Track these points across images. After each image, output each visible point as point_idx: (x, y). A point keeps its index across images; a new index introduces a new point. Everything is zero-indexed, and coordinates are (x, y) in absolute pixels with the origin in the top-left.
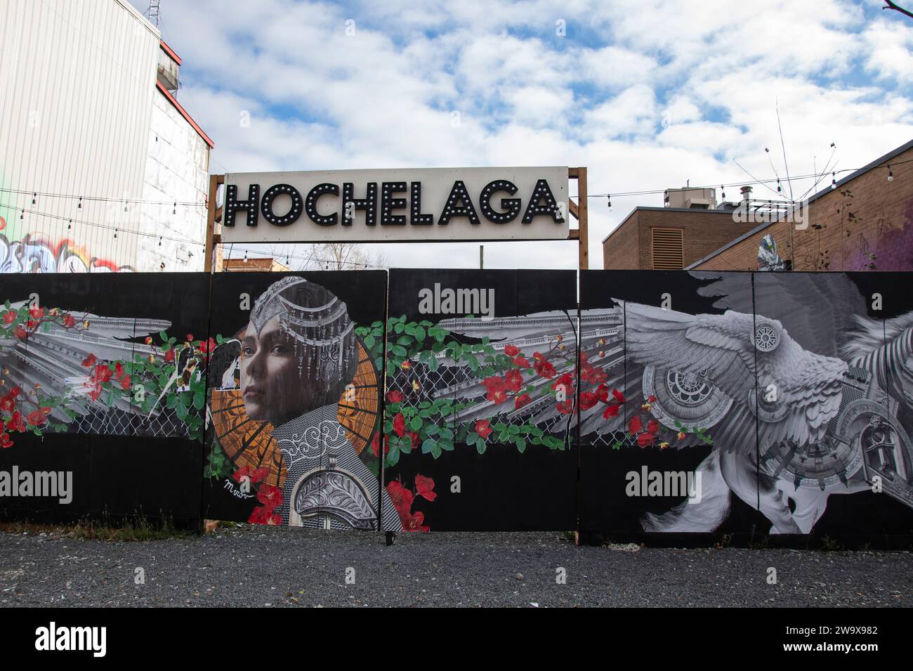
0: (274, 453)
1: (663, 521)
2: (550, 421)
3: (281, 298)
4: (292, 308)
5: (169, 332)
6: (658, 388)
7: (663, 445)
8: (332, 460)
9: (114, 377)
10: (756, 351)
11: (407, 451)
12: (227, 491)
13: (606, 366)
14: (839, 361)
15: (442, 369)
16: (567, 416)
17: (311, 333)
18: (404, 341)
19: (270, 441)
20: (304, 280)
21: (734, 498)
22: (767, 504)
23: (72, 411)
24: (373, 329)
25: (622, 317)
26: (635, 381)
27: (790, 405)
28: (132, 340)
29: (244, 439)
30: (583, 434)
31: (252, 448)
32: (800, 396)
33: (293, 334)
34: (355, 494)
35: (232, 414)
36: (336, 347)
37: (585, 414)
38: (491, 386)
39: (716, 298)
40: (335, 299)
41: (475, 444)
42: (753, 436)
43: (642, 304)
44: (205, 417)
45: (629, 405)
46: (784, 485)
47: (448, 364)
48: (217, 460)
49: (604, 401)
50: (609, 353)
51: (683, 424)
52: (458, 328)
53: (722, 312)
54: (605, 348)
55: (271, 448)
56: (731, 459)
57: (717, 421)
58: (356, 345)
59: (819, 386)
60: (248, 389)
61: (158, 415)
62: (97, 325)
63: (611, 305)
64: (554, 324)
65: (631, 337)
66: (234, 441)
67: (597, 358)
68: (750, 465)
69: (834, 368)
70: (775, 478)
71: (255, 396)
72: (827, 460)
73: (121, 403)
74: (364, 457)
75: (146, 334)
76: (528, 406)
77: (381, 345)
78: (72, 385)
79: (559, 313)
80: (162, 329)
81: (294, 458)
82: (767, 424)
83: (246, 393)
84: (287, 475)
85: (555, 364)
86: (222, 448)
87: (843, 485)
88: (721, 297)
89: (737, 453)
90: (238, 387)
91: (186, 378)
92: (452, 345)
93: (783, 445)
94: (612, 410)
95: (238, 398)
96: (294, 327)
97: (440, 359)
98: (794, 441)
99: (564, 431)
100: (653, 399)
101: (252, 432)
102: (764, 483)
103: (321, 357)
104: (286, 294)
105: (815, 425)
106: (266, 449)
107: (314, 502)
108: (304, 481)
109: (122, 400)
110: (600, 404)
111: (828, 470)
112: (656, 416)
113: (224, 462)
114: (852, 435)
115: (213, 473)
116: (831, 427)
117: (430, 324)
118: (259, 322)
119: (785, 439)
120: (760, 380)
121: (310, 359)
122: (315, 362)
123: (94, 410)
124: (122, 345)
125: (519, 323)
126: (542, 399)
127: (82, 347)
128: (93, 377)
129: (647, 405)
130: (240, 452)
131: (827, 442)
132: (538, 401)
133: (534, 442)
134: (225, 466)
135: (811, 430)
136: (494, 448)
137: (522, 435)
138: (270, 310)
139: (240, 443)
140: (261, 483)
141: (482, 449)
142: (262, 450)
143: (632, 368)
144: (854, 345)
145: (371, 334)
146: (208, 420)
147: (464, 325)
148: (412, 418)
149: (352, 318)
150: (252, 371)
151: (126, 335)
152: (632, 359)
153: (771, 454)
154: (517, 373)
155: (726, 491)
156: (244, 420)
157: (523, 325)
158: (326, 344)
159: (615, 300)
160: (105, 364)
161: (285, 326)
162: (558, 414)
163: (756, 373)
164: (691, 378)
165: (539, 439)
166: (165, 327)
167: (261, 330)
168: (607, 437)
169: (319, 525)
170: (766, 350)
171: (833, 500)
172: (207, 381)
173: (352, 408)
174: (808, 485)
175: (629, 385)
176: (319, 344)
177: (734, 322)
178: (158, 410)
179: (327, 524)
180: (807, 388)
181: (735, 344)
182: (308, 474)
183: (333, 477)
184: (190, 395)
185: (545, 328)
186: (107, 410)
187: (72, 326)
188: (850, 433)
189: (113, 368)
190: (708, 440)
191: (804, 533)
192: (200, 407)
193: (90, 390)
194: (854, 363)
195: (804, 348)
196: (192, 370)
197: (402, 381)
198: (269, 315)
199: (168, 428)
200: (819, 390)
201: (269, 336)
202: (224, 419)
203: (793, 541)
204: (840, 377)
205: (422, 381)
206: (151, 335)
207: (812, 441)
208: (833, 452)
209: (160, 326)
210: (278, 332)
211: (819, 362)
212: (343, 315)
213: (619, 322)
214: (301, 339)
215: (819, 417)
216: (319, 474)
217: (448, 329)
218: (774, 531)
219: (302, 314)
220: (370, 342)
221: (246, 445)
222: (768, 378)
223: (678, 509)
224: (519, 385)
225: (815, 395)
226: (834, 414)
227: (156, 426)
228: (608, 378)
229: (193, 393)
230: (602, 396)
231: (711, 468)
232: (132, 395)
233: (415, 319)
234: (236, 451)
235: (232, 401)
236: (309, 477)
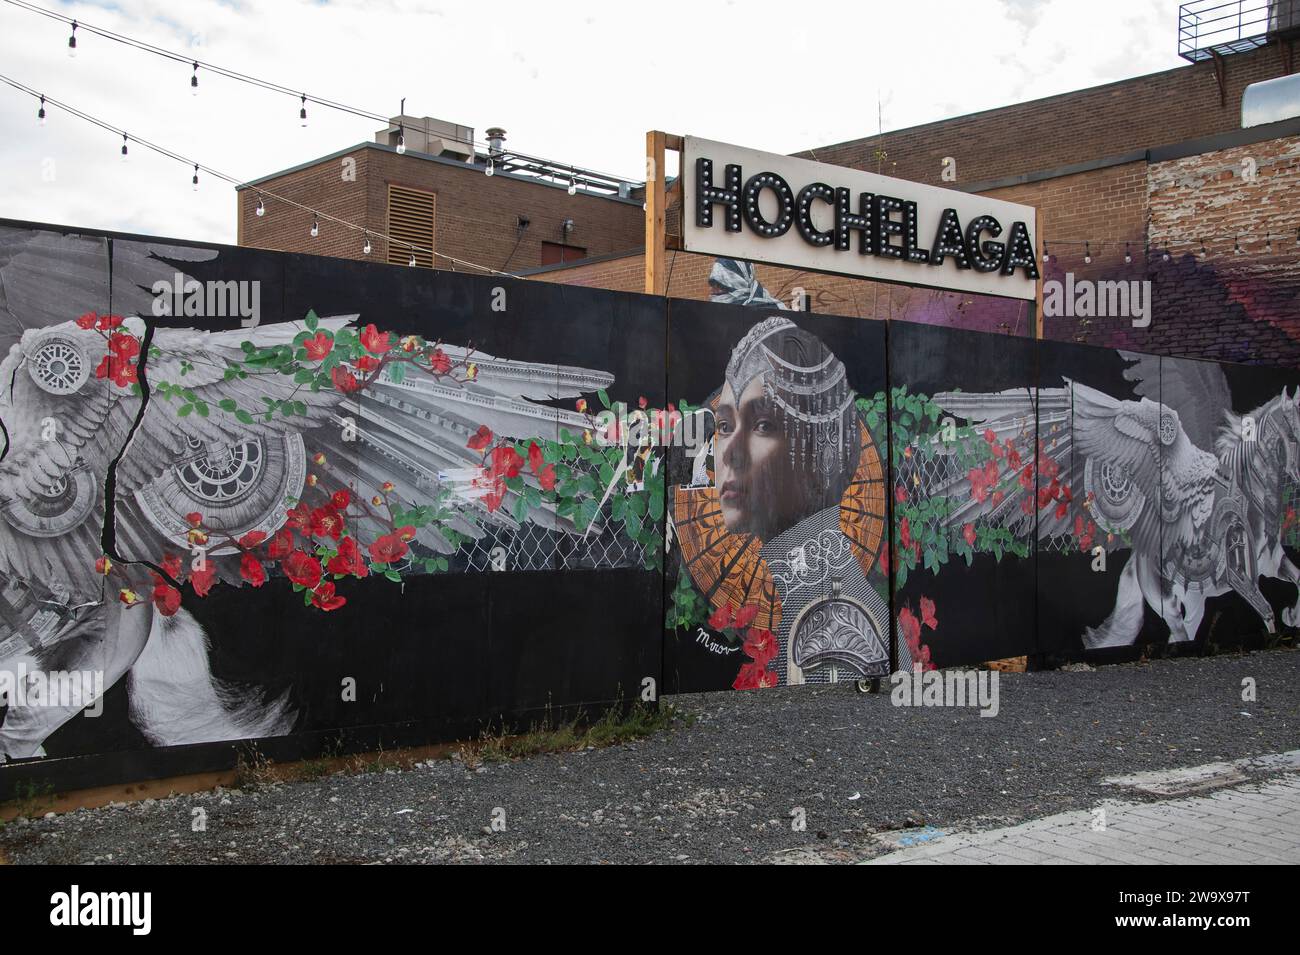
0: (763, 581)
1: (1096, 635)
2: (1017, 523)
3: (765, 349)
4: (779, 366)
5: (615, 394)
6: (1095, 484)
8: (836, 585)
9: (526, 468)
10: (1161, 444)
11: (913, 568)
12: (701, 645)
13: (1059, 457)
14: (1213, 456)
15: (936, 458)
16: (1028, 518)
17: (805, 404)
18: (905, 420)
19: (758, 563)
20: (793, 325)
21: (1146, 606)
22: (1167, 610)
23: (455, 532)
24: (875, 402)
25: (1069, 399)
26: (1079, 476)
27: (1182, 503)
28: (554, 403)
29: (723, 562)
30: (1040, 538)
31: (735, 576)
32: (1188, 494)
33: (782, 403)
34: (863, 631)
35: (705, 525)
36: (834, 424)
37: (1041, 514)
38: (975, 481)
39: (1136, 383)
40: (831, 357)
41: (964, 555)
42: (1158, 537)
43: (1086, 385)
44: (664, 533)
45: (1074, 503)
46: (1178, 589)
47: (941, 452)
48: (684, 598)
49: (1056, 498)
50: (1060, 441)
51: (1112, 524)
52: (949, 405)
53: (1138, 398)
54: (1057, 435)
55: (760, 574)
56: (1143, 560)
57: (1134, 521)
58: (857, 424)
59: (1200, 483)
60: (726, 487)
61: (600, 532)
62: (491, 374)
63: (1063, 385)
64: (1020, 404)
65: (1077, 423)
66: (709, 568)
67: (1050, 448)
68: (1156, 569)
69: (1210, 464)
70: (1172, 582)
71: (736, 497)
72: (1204, 561)
73: (542, 515)
74: (871, 579)
75: (576, 394)
76: (1002, 505)
77: (885, 425)
78: (453, 483)
79: (1023, 391)
80: (601, 388)
81: (791, 586)
82: (1168, 523)
83: (722, 492)
84: (781, 611)
85: (1021, 453)
86: (692, 580)
87: (1214, 587)
88: (1139, 381)
89: (1147, 556)
90: (711, 484)
91: (638, 471)
93: (1177, 546)
94: (1062, 510)
95: (713, 500)
96: (782, 394)
97: (934, 445)
98: (1184, 542)
99: (1026, 535)
100: (1092, 496)
101: (733, 552)
102: (1165, 588)
103: (818, 439)
104: (771, 342)
105: (1197, 524)
106: (753, 576)
107: (816, 647)
108: (804, 619)
109: (542, 508)
110: (1053, 502)
111: (1205, 572)
112: (1094, 517)
113: (695, 601)
114: (1220, 536)
115: (679, 620)
116: (1206, 526)
117: (925, 398)
118: (738, 382)
119: (1179, 540)
120: (1163, 477)
121: (804, 441)
122: (810, 446)
123: (493, 529)
124: (539, 412)
125: (995, 401)
126: (1012, 497)
127: (466, 413)
128: (488, 469)
129: (1088, 503)
130: (718, 583)
131: (1204, 542)
132: (1009, 499)
133: (1007, 549)
134: (696, 607)
135: (1195, 530)
136: (977, 558)
137: (998, 541)
138: (752, 365)
139: (717, 570)
140: (748, 628)
141: (969, 559)
142: (748, 578)
143: (1077, 460)
144: (1222, 440)
145: (874, 408)
146: (669, 536)
147: (953, 401)
148: (915, 522)
149: (852, 385)
150: (729, 458)
151: (542, 394)
152: (1077, 449)
153: (1170, 556)
154: (994, 465)
155: (1140, 598)
156: (722, 534)
157: (1001, 405)
158: (823, 421)
159: (1065, 379)
160: (509, 445)
161: (771, 391)
162: (1023, 514)
163: (1161, 468)
164: (1118, 471)
165: (1011, 545)
166: (605, 383)
167: (740, 395)
168: (1058, 540)
169: (824, 677)
170: (1167, 443)
171: (1211, 603)
172: (666, 474)
173: (856, 511)
174: (1193, 588)
175: (1074, 480)
176: (814, 420)
177: (1147, 410)
178: (600, 523)
179: (834, 676)
180: (1193, 485)
181: (1146, 436)
182: (808, 607)
183: (838, 608)
184: (644, 496)
185: (1014, 409)
186: (517, 528)
187: (446, 371)
188: (1219, 533)
189: (523, 452)
190: (1128, 543)
191: (1190, 639)
192: (657, 517)
193: (484, 492)
194: (1222, 460)
195: (1193, 442)
196: (646, 456)
197: (906, 474)
198: (750, 373)
199: (613, 555)
200: (1201, 487)
201: (752, 406)
202: (695, 535)
203: (1185, 649)
204: (1214, 474)
205: (921, 473)
206: (585, 396)
207: (1195, 542)
208: (1208, 553)
209: (597, 380)
210: (762, 399)
211: (1201, 457)
212: (841, 381)
213: (1067, 405)
214: (791, 411)
215: (1200, 516)
216: (821, 606)
217: (940, 406)
218: (1173, 639)
219: (793, 375)
220: (873, 419)
221: (725, 571)
222: (1169, 473)
223: (1108, 621)
224: (995, 479)
225: (1198, 493)
226: (1209, 513)
227: (596, 552)
228: (1059, 472)
229: (649, 495)
230: (1053, 494)
231: (1130, 573)
232: (558, 500)
233: (913, 391)
234: (712, 582)
235: (704, 505)
236: (810, 613)
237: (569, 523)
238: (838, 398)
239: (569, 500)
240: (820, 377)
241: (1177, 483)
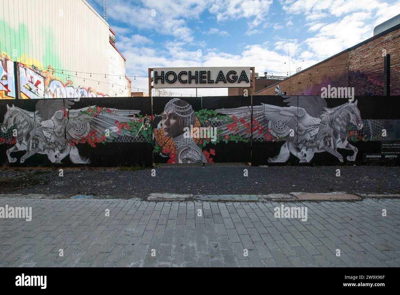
0: (173, 145)
1: (272, 159)
2: (244, 135)
3: (173, 104)
4: (176, 107)
5: (140, 114)
6: (272, 126)
7: (273, 141)
8: (190, 146)
9: (125, 126)
10: (298, 116)
11: (208, 143)
12: (160, 156)
13: (259, 121)
14: (319, 119)
15: (216, 122)
16: (248, 134)
17: (182, 113)
18: (206, 115)
19: (172, 142)
20: (179, 99)
21: (291, 153)
22: (299, 155)
23: (113, 136)
24: (199, 112)
25: (263, 108)
26: (267, 124)
27: (306, 130)
28: (129, 116)
29: (164, 142)
30: (253, 138)
31: (167, 144)
32: (308, 128)
33: (177, 114)
34: (196, 154)
35: (161, 135)
36: (189, 117)
37: (254, 133)
38: (229, 126)
39: (288, 103)
40: (188, 104)
41: (225, 141)
42: (296, 138)
43: (269, 104)
45: (264, 131)
46: (304, 150)
47: (218, 121)
48: (157, 148)
49: (258, 130)
50: (260, 117)
51: (278, 135)
53: (289, 106)
54: (259, 116)
55: (172, 144)
56: (290, 144)
57: (287, 134)
58: (195, 116)
59: (313, 125)
60: (165, 129)
61: (139, 136)
62: (118, 112)
63: (261, 105)
64: (245, 110)
65: (265, 113)
66: (162, 143)
67: (257, 119)
68: (295, 145)
69: (318, 121)
70: (301, 149)
71: (167, 130)
72: (314, 144)
73: (128, 134)
74: (198, 145)
75: (134, 114)
76: (238, 131)
77: (201, 116)
78: (112, 129)
79: (246, 107)
80: (138, 113)
81: (179, 146)
82: (300, 135)
84: (177, 150)
85: (245, 120)
86: (158, 144)
87: (318, 150)
88: (289, 102)
89: (292, 143)
90: (162, 128)
91: (146, 126)
92: (219, 116)
93: (304, 140)
94: (260, 132)
95: (162, 131)
96: (177, 112)
97: (216, 120)
98: (306, 139)
99: (248, 138)
100: (271, 129)
101: (167, 140)
102: (298, 150)
103: (185, 120)
104: (174, 103)
105: (312, 135)
106: (171, 144)
107: (185, 157)
108: (182, 152)
110: (257, 130)
111: (315, 146)
112: (272, 133)
113: (159, 148)
114: (321, 138)
115: (156, 151)
116: (316, 136)
117: (213, 111)
118: (167, 111)
119: (304, 139)
120: (298, 124)
121: (182, 120)
122: (184, 121)
123: (120, 136)
124: (126, 118)
126: (242, 129)
127: (114, 118)
128: (118, 127)
129: (269, 130)
130: (164, 145)
131: (315, 140)
132: (241, 130)
133: (240, 140)
134: (159, 149)
135: (311, 137)
136: (230, 142)
137: (237, 139)
138: (170, 107)
139: (163, 143)
140: (170, 153)
141: (227, 142)
142: (170, 144)
143: (266, 121)
144: (323, 115)
145: (199, 114)
146: (153, 137)
147: (221, 111)
149: (194, 109)
150: (166, 124)
151: (127, 115)
152: (266, 119)
153: (300, 143)
154: (235, 123)
155: (289, 152)
156: (164, 137)
157: (237, 110)
158: (187, 116)
159: (262, 103)
160: (122, 123)
161: (175, 111)
162: (246, 133)
163: (298, 122)
164: (281, 123)
165: (241, 140)
167: (168, 113)
168: (259, 139)
169: (187, 162)
170: (300, 116)
171: (316, 154)
172: (152, 127)
174: (309, 150)
175: (265, 126)
176: (185, 116)
177: (292, 109)
178: (139, 135)
179: (189, 162)
180: (310, 126)
181: (292, 115)
183: (190, 150)
184: (147, 131)
185: (243, 111)
186: (123, 136)
187: (110, 112)
188: (321, 137)
189: (124, 124)
190: (285, 139)
191: (308, 162)
192: (151, 134)
193: (118, 130)
194: (323, 120)
195: (310, 116)
196: (148, 124)
197: (206, 126)
198: (170, 108)
199: (141, 140)
200: (313, 127)
201: (170, 114)
202: (158, 137)
203: (305, 164)
204: (319, 123)
205: (211, 125)
206: (135, 114)
207: (311, 139)
208: (316, 142)
209: (137, 112)
210: (173, 113)
211: (314, 119)
212: (191, 109)
213: (262, 109)
214: (179, 115)
215: (313, 133)
216: (186, 150)
217: (218, 112)
218: (300, 162)
219: (179, 108)
220: (198, 116)
221: (165, 143)
222: (301, 123)
223: (277, 157)
224: (236, 126)
225: (313, 128)
226: (317, 133)
227: (138, 139)
228: (260, 124)
229: (148, 130)
230: (258, 129)
231: (285, 146)
232: (130, 131)
233: (209, 109)
234: (162, 145)
235: (160, 132)
236: (184, 151)
237: (133, 135)
238: (190, 112)
239: (132, 131)
240: (186, 108)
241: (304, 126)
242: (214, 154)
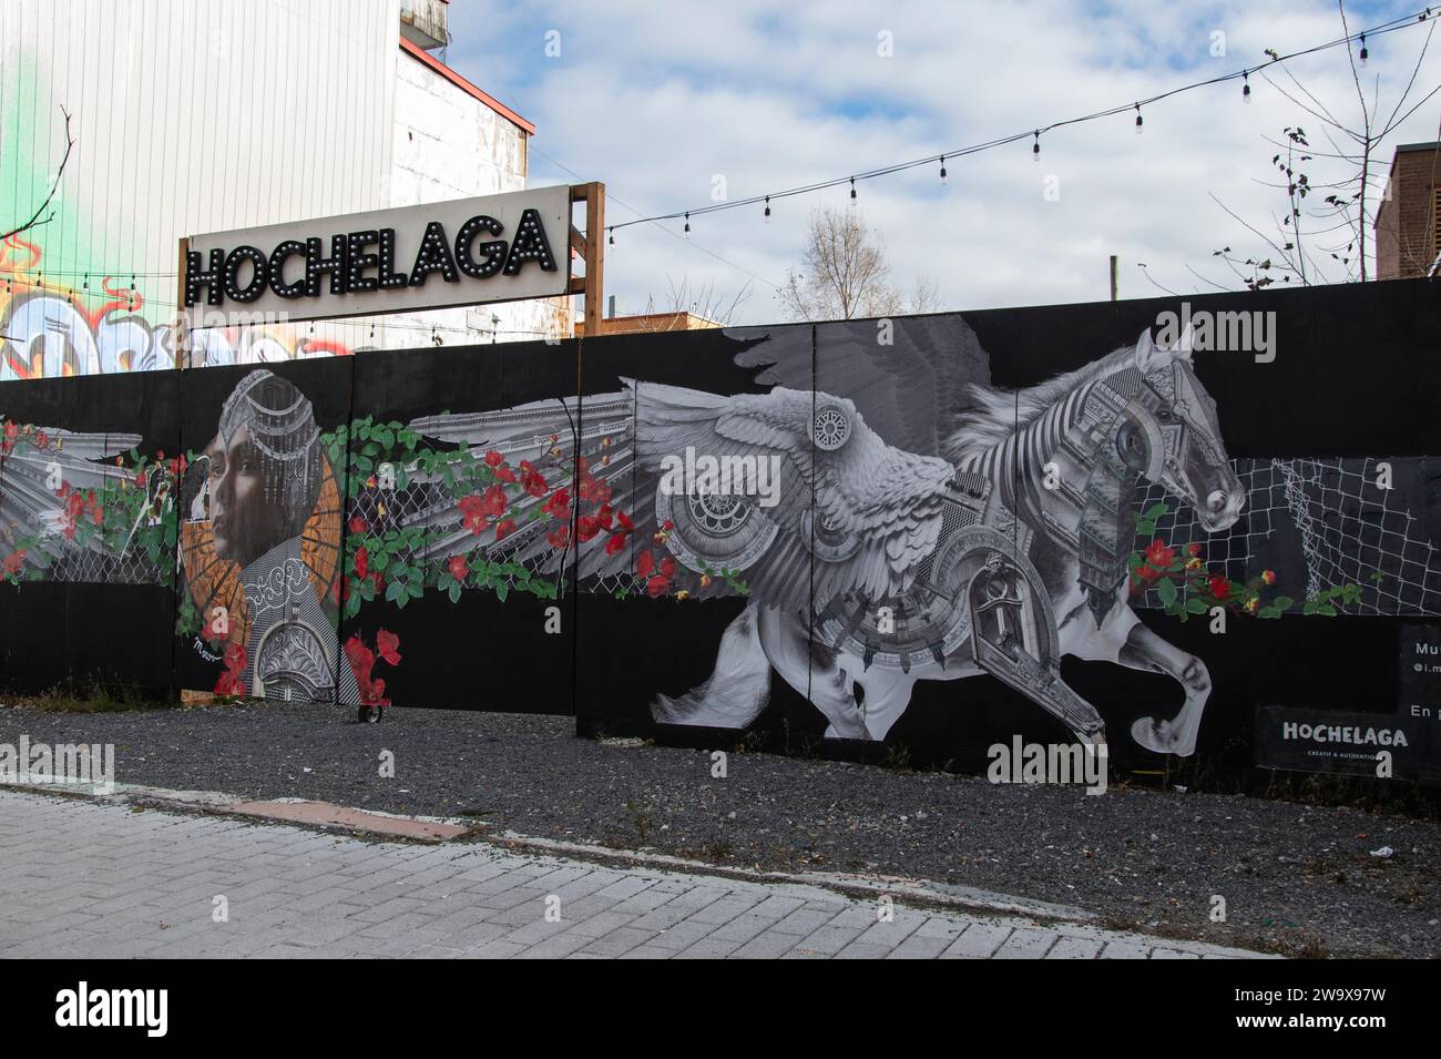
1: (679, 708)
2: (539, 558)
3: (249, 399)
4: (259, 412)
5: (141, 450)
6: (676, 510)
7: (681, 594)
8: (295, 610)
9: (87, 509)
10: (814, 450)
11: (369, 598)
12: (197, 652)
13: (611, 478)
14: (941, 462)
15: (412, 487)
16: (560, 552)
17: (278, 444)
18: (370, 451)
20: (272, 374)
21: (775, 677)
22: (820, 690)
23: (47, 553)
24: (337, 435)
25: (632, 404)
26: (646, 500)
27: (862, 534)
28: (104, 461)
29: (212, 584)
30: (582, 576)
31: (220, 596)
32: (877, 521)
33: (260, 445)
34: (315, 656)
35: (202, 553)
36: (301, 461)
37: (584, 547)
38: (468, 510)
39: (760, 369)
40: (302, 398)
41: (447, 590)
42: (805, 584)
43: (659, 383)
44: (176, 558)
45: (640, 533)
46: (849, 661)
47: (420, 480)
48: (187, 611)
49: (607, 529)
50: (616, 458)
51: (708, 563)
52: (432, 430)
53: (766, 390)
54: (610, 451)
55: (238, 595)
56: (773, 616)
57: (755, 559)
58: (321, 458)
59: (907, 504)
60: (217, 520)
61: (130, 556)
62: (71, 444)
63: (618, 387)
64: (547, 419)
65: (643, 434)
66: (203, 588)
67: (600, 467)
68: (799, 627)
69: (932, 474)
70: (836, 650)
71: (224, 528)
72: (915, 623)
73: (95, 542)
75: (117, 453)
76: (512, 537)
77: (345, 456)
78: (47, 521)
79: (553, 403)
80: (133, 446)
81: (260, 608)
82: (827, 565)
83: (215, 525)
84: (252, 630)
85: (547, 475)
86: (192, 596)
87: (938, 665)
88: (767, 366)
89: (782, 609)
90: (207, 518)
91: (157, 510)
92: (425, 452)
93: (848, 598)
94: (616, 542)
96: (262, 437)
97: (410, 473)
98: (866, 592)
99: (556, 572)
100: (669, 526)
101: (221, 575)
102: (819, 657)
103: (287, 475)
104: (254, 393)
105: (899, 567)
107: (276, 665)
108: (268, 638)
109: (95, 538)
110: (602, 533)
111: (915, 639)
112: (673, 552)
113: (194, 614)
114: (956, 585)
115: (183, 628)
116: (922, 570)
117: (400, 426)
118: (227, 431)
119: (853, 588)
120: (818, 496)
121: (276, 477)
122: (281, 481)
123: (69, 552)
124: (95, 468)
125: (503, 419)
126: (529, 527)
128: (67, 510)
129: (662, 534)
130: (209, 601)
131: (915, 595)
132: (524, 530)
133: (519, 587)
134: (194, 620)
135: (893, 575)
136: (470, 594)
137: (504, 577)
138: (239, 415)
139: (209, 590)
140: (228, 641)
141: (455, 596)
142: (230, 598)
143: (643, 480)
144: (965, 435)
145: (335, 442)
146: (179, 561)
147: (438, 425)
148: (376, 554)
149: (318, 422)
150: (220, 495)
151: (97, 455)
152: (644, 466)
153: (832, 612)
154: (500, 490)
155: (764, 668)
156: (213, 560)
157: (508, 423)
158: (292, 458)
159: (623, 380)
160: (78, 493)
161: (253, 435)
162: (550, 547)
163: (814, 484)
165: (526, 584)
166: (136, 442)
167: (229, 442)
168: (610, 581)
169: (280, 695)
170: (829, 448)
171: (922, 689)
172: (179, 510)
173: (315, 541)
174: (884, 663)
175: (639, 505)
176: (285, 458)
177: (784, 404)
178: (130, 550)
179: (288, 694)
180: (889, 508)
181: (784, 440)
182: (272, 628)
183: (295, 632)
184: (162, 528)
185: (535, 425)
186: (81, 551)
187: (46, 445)
188: (953, 581)
189: (86, 497)
190: (741, 589)
191: (875, 739)
192: (172, 545)
193: (65, 526)
194: (965, 466)
195: (888, 442)
197: (366, 504)
198: (237, 422)
199: (139, 574)
200: (907, 510)
201: (238, 449)
202: (194, 558)
203: (858, 751)
204: (942, 489)
205: (389, 503)
206: (123, 454)
207: (892, 594)
208: (925, 611)
209: (131, 441)
210: (246, 443)
211: (910, 465)
212: (309, 419)
213: (628, 412)
214: (267, 452)
215: (905, 554)
216: (282, 629)
217: (420, 431)
218: (832, 733)
219: (269, 419)
220: (335, 452)
221: (215, 591)
222: (831, 492)
223: (699, 691)
224: (502, 506)
225: (901, 519)
226: (929, 550)
227: (128, 570)
228: (613, 496)
229: (165, 527)
230: (603, 523)
231: (745, 631)
232: (104, 531)
233: (383, 419)
234: (205, 600)
235: (201, 536)
236: (273, 633)
237: (110, 549)
238: (305, 435)
239: (111, 531)
240: (291, 418)
241: (850, 506)
242: (393, 659)
